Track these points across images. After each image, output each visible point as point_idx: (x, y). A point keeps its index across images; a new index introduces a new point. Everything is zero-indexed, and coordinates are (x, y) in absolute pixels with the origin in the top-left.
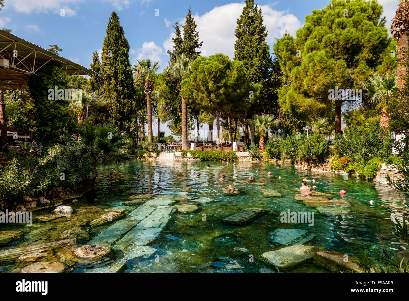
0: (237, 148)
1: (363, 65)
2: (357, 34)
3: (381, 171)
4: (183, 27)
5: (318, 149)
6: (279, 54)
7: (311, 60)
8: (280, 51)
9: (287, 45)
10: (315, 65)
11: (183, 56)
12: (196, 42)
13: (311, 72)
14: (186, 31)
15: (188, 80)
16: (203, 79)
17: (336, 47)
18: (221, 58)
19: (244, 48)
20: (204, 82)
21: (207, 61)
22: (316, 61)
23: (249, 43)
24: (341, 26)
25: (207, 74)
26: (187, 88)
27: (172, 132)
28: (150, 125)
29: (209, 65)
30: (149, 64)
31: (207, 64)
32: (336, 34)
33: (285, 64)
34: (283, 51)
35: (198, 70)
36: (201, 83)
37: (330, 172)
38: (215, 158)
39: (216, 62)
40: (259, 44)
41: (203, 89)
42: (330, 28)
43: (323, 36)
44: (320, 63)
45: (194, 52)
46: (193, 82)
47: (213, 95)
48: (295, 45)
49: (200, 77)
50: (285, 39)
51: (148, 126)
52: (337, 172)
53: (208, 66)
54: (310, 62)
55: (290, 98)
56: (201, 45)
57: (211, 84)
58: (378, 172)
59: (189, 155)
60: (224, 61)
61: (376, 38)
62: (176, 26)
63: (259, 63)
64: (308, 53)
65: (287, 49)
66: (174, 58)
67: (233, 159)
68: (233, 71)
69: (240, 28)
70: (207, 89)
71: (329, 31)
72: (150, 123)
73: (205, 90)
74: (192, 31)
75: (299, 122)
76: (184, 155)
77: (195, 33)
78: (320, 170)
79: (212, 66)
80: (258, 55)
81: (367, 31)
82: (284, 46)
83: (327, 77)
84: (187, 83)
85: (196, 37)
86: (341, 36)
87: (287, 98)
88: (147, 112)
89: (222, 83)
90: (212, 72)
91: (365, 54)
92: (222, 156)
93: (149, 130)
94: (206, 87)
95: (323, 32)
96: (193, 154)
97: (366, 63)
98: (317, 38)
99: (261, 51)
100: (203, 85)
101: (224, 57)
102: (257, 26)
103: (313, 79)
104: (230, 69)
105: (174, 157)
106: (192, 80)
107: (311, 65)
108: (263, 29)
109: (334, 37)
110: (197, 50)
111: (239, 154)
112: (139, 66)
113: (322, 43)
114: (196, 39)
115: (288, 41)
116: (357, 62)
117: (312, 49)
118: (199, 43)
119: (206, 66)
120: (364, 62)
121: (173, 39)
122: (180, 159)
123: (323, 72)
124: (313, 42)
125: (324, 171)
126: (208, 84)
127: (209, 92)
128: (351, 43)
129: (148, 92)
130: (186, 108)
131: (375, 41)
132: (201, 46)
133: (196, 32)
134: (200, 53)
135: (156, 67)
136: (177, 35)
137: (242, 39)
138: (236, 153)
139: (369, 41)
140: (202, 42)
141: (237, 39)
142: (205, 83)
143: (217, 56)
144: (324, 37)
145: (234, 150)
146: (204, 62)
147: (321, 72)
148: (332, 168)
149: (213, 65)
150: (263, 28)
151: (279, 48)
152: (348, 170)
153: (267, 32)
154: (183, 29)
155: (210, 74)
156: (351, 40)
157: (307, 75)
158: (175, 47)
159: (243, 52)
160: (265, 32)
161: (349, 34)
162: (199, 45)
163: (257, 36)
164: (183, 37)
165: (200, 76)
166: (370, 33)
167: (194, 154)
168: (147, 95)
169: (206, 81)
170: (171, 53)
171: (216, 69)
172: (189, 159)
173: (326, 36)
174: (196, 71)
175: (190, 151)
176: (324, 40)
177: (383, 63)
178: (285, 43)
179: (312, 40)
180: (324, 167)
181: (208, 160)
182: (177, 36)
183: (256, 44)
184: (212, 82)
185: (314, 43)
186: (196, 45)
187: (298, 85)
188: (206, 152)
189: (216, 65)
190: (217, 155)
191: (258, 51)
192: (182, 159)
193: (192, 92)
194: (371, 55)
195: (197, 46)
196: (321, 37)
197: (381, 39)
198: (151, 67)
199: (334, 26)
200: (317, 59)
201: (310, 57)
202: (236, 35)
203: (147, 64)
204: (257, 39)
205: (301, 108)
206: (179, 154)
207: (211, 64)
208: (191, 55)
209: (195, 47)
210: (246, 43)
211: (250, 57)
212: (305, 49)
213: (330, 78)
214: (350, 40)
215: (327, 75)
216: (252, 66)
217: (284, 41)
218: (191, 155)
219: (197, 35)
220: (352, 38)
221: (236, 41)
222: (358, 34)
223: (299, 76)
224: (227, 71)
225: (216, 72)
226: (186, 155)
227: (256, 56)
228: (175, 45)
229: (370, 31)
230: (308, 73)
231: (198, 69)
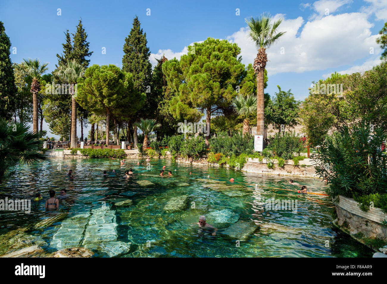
0: (125, 146)
1: (231, 88)
2: (228, 65)
3: (248, 163)
4: (73, 35)
5: (199, 147)
6: (168, 72)
7: (196, 80)
8: (168, 69)
9: (174, 65)
10: (199, 84)
11: (74, 62)
12: (86, 51)
13: (195, 89)
14: (77, 40)
15: (82, 84)
16: (97, 85)
17: (213, 72)
18: (114, 68)
19: (131, 63)
20: (99, 88)
21: (101, 70)
22: (200, 81)
23: (136, 59)
24: (216, 58)
25: (102, 81)
26: (81, 92)
27: (52, 131)
28: (35, 124)
29: (104, 73)
30: (37, 65)
31: (102, 72)
32: (213, 63)
33: (171, 81)
34: (171, 70)
35: (93, 77)
36: (96, 89)
37: (207, 165)
38: (105, 155)
39: (110, 72)
40: (144, 61)
41: (97, 94)
42: (209, 58)
43: (203, 63)
44: (203, 83)
45: (84, 60)
46: (87, 87)
47: (105, 101)
48: (181, 66)
49: (95, 83)
50: (173, 61)
51: (34, 125)
52: (212, 165)
53: (103, 74)
54: (195, 82)
55: (180, 107)
56: (91, 54)
57: (105, 91)
58: (245, 164)
59: (79, 152)
60: (117, 72)
61: (239, 70)
62: (67, 34)
63: (143, 77)
64: (193, 74)
65: (174, 69)
66: (64, 62)
67: (122, 156)
68: (125, 81)
69: (128, 45)
70: (101, 94)
71: (207, 60)
72: (36, 121)
73: (99, 95)
74: (83, 41)
75: (174, 126)
76: (73, 153)
77: (86, 43)
78: (199, 164)
79: (107, 75)
80: (143, 71)
81: (233, 64)
82: (172, 66)
83: (207, 94)
84: (81, 87)
85: (86, 47)
86: (217, 65)
87: (177, 107)
88: (32, 111)
89: (115, 90)
90: (107, 80)
91: (232, 80)
92: (111, 154)
93: (34, 128)
94: (100, 92)
95: (203, 60)
96: (83, 152)
97: (232, 86)
98: (199, 63)
99: (145, 67)
100: (98, 91)
101: (117, 68)
102: (143, 47)
103: (197, 94)
104: (122, 79)
105: (63, 155)
106: (86, 85)
107: (196, 83)
108: (148, 50)
109: (212, 65)
110: (87, 58)
111: (127, 152)
112: (26, 65)
113: (203, 68)
114: (86, 48)
115: (175, 63)
116: (226, 85)
117: (196, 71)
118: (89, 52)
119: (101, 74)
120: (231, 86)
121: (63, 45)
122: (69, 156)
123: (205, 90)
124: (196, 66)
125: (202, 164)
126: (102, 90)
127: (103, 97)
128: (224, 71)
129: (34, 91)
130: (76, 110)
131: (238, 72)
132: (90, 55)
133: (86, 42)
134: (89, 61)
135: (45, 68)
136: (67, 41)
137: (130, 55)
138: (125, 151)
139: (235, 72)
140: (92, 52)
141: (125, 54)
142: (99, 89)
143: (110, 67)
144: (204, 64)
145: (123, 148)
146: (98, 70)
147: (204, 89)
148: (209, 162)
149: (108, 74)
150: (147, 48)
151: (168, 67)
152: (220, 164)
153: (150, 52)
154: (74, 37)
155: (105, 81)
156: (224, 69)
157: (192, 91)
158: (65, 52)
159: (131, 66)
160: (149, 52)
161: (222, 64)
162: (89, 54)
163: (142, 55)
164: (72, 44)
165: (95, 82)
166: (235, 66)
167: (84, 152)
168: (34, 95)
169: (101, 86)
170: (60, 57)
171: (110, 78)
172: (78, 157)
173: (206, 64)
174: (90, 77)
175: (80, 150)
176: (204, 66)
177: (242, 88)
178: (173, 64)
179: (196, 65)
180: (202, 161)
181: (98, 157)
182: (67, 43)
183: (141, 61)
184: (106, 89)
185: (197, 67)
186: (87, 53)
187: (185, 98)
188: (96, 150)
189: (110, 74)
190: (107, 153)
191: (143, 67)
192: (71, 157)
193: (86, 96)
194: (236, 81)
195: (87, 55)
196: (202, 63)
197: (242, 71)
198: (40, 68)
199: (211, 57)
200: (200, 80)
201: (195, 77)
202: (124, 51)
203: (35, 64)
204: (143, 57)
205: (188, 116)
206: (68, 152)
207: (106, 73)
208: (81, 62)
209: (85, 55)
210: (133, 59)
211: (136, 71)
212: (190, 71)
213: (210, 95)
214: (223, 69)
215: (208, 92)
216: (138, 78)
217: (172, 63)
218: (82, 153)
219: (87, 45)
220: (224, 67)
221: (124, 56)
222: (229, 65)
223: (185, 91)
224: (120, 81)
225: (111, 80)
226: (76, 153)
227: (142, 71)
228: (65, 51)
229: (235, 64)
230: (194, 90)
231: (93, 76)
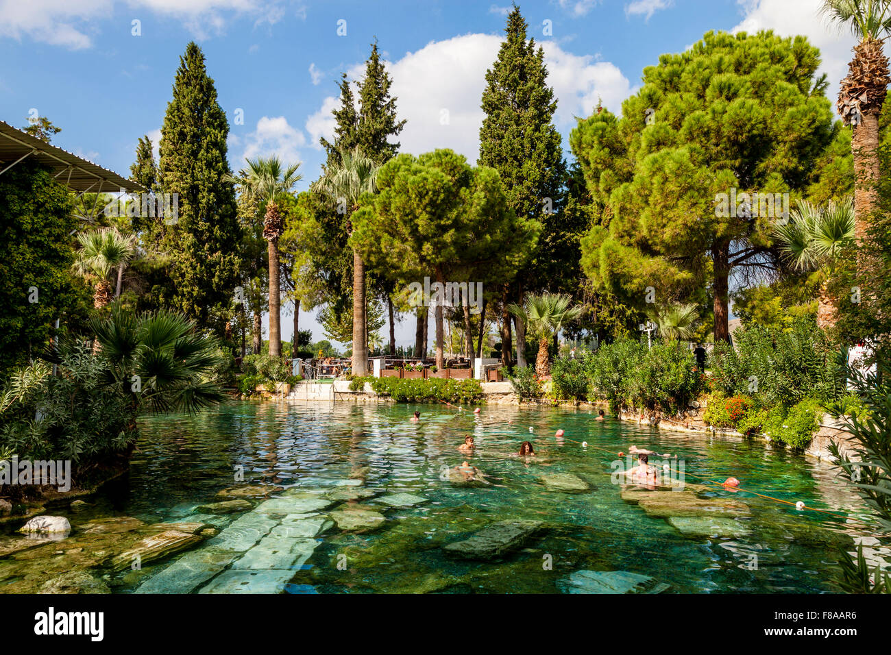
0: (483, 372)
1: (777, 183)
2: (762, 111)
3: (822, 432)
4: (359, 84)
5: (675, 376)
6: (584, 153)
7: (657, 169)
8: (584, 146)
9: (600, 132)
10: (666, 180)
11: (357, 153)
12: (389, 121)
13: (656, 197)
14: (367, 95)
15: (369, 208)
16: (404, 208)
17: (713, 141)
18: (448, 159)
19: (501, 137)
20: (407, 215)
21: (415, 166)
22: (667, 171)
23: (515, 127)
24: (725, 93)
25: (414, 196)
26: (365, 229)
27: (328, 333)
28: (274, 315)
29: (419, 175)
30: (275, 170)
31: (415, 173)
32: (714, 112)
33: (596, 177)
34: (592, 147)
35: (393, 188)
36: (401, 218)
37: (702, 431)
38: (432, 396)
39: (437, 170)
40: (537, 129)
41: (405, 231)
42: (701, 96)
43: (683, 115)
44: (678, 176)
45: (385, 145)
46: (381, 215)
47: (427, 247)
48: (620, 133)
49: (398, 204)
50: (598, 121)
51: (271, 318)
52: (719, 433)
53: (417, 178)
54: (654, 174)
55: (608, 256)
56: (400, 127)
57: (422, 221)
58: (814, 434)
59: (368, 387)
60: (455, 167)
61: (805, 121)
62: (342, 83)
63: (536, 174)
64: (650, 152)
65: (601, 143)
66: (336, 156)
67: (475, 398)
68: (476, 190)
69: (494, 91)
70: (414, 231)
71: (697, 103)
72: (275, 309)
73: (410, 234)
74: (381, 96)
75: (629, 312)
76: (356, 389)
77: (388, 100)
78: (680, 428)
79: (426, 179)
80: (534, 156)
81: (784, 106)
82: (595, 134)
83: (693, 210)
84: (366, 216)
85: (388, 109)
86: (726, 116)
87: (602, 256)
88: (268, 285)
89: (449, 219)
90: (427, 193)
91: (781, 158)
92: (446, 392)
93: (271, 326)
94: (411, 227)
95: (683, 105)
96: (378, 386)
97: (783, 177)
98: (671, 118)
99: (541, 146)
100: (405, 222)
101: (454, 158)
102: (532, 88)
103: (661, 213)
104: (468, 186)
105: (332, 394)
106: (378, 211)
107: (657, 179)
108: (547, 95)
109: (709, 117)
110: (391, 139)
111: (487, 387)
112: (251, 174)
113: (682, 131)
114: (389, 114)
115: (604, 124)
116: (763, 175)
117: (659, 143)
118: (396, 124)
119: (411, 178)
120: (779, 176)
121: (335, 113)
122: (345, 398)
123: (685, 198)
124: (661, 128)
125: (688, 431)
126: (416, 221)
127: (419, 240)
128: (749, 132)
129: (271, 236)
130: (364, 276)
131: (802, 129)
132: (400, 130)
133: (389, 97)
134: (398, 146)
135: (293, 176)
136: (344, 102)
137: (498, 116)
138: (482, 385)
139: (789, 129)
140: (404, 122)
141: (486, 116)
142: (410, 217)
143: (438, 155)
144: (687, 118)
145: (477, 376)
146: (407, 167)
147: (680, 197)
148: (708, 424)
149: (428, 176)
150: (546, 92)
151: (583, 140)
152: (745, 429)
153: (556, 101)
154: (360, 89)
155: (421, 196)
156: (749, 126)
157: (647, 202)
158: (339, 131)
159: (500, 146)
160: (552, 102)
161: (743, 111)
162: (396, 128)
163: (532, 111)
164: (358, 107)
165: (397, 201)
166: (790, 110)
167: (380, 386)
168: (270, 244)
169: (412, 212)
170: (328, 145)
171: (435, 185)
172: (367, 399)
173: (692, 115)
174: (388, 189)
175: (372, 379)
176: (685, 124)
177: (822, 179)
178: (597, 129)
179: (660, 123)
180: (688, 419)
181: (413, 401)
182: (345, 106)
183: (529, 130)
184: (425, 216)
185: (662, 131)
186: (390, 128)
187: (628, 226)
188: (409, 382)
189: (436, 175)
190: (436, 390)
191: (534, 146)
192: (352, 398)
193: (378, 239)
194: (795, 160)
195: (392, 131)
196: (679, 116)
197: (817, 123)
198: (281, 178)
199: (709, 92)
200: (670, 166)
201: (655, 161)
202: (483, 107)
203: (270, 169)
204: (533, 117)
205: (635, 281)
206: (343, 385)
207: (423, 173)
208: (378, 151)
209: (387, 133)
210: (507, 125)
211: (515, 158)
212: (644, 144)
213: (700, 212)
214: (746, 125)
215: (694, 204)
216: (521, 179)
217: (595, 125)
218: (374, 389)
219: (391, 105)
220: (750, 120)
221: (484, 122)
222: (765, 112)
223: (628, 206)
224: (461, 191)
225: (436, 193)
226: (362, 389)
227: (530, 156)
228: (339, 127)
229: (791, 105)
230: (651, 199)
231: (393, 184)
